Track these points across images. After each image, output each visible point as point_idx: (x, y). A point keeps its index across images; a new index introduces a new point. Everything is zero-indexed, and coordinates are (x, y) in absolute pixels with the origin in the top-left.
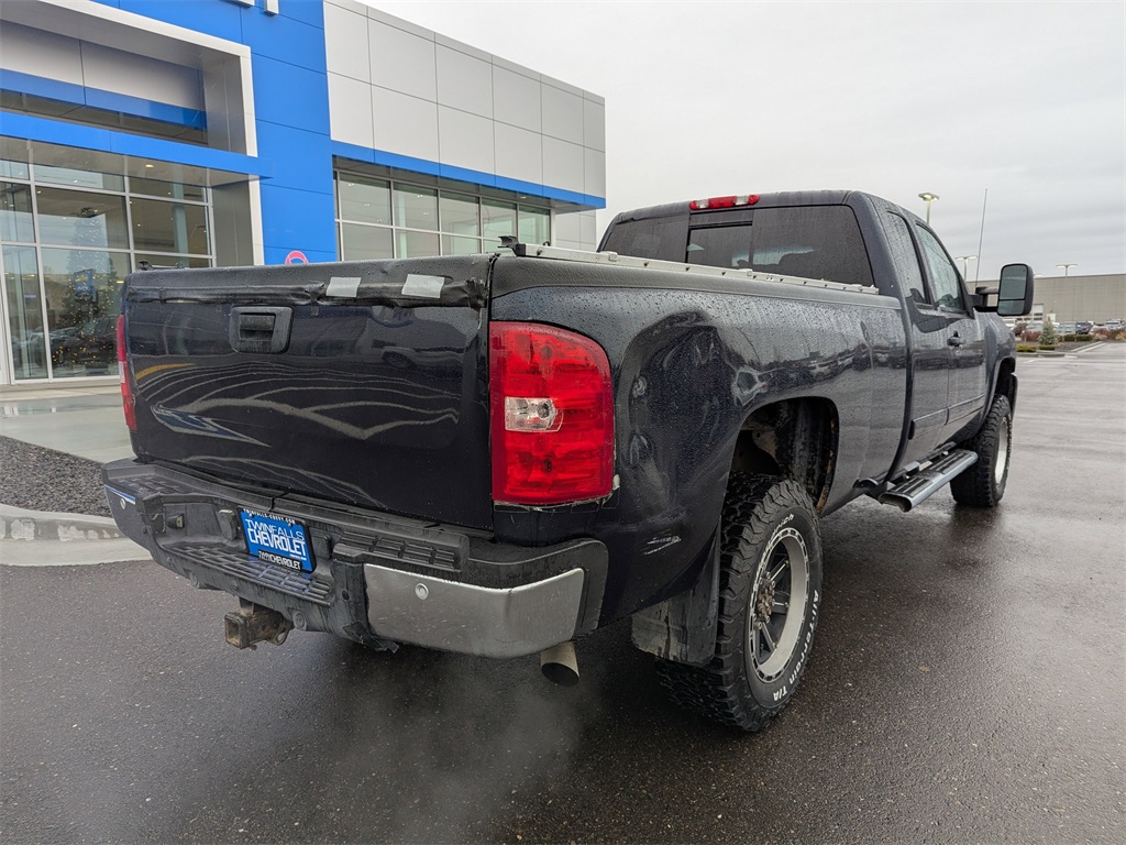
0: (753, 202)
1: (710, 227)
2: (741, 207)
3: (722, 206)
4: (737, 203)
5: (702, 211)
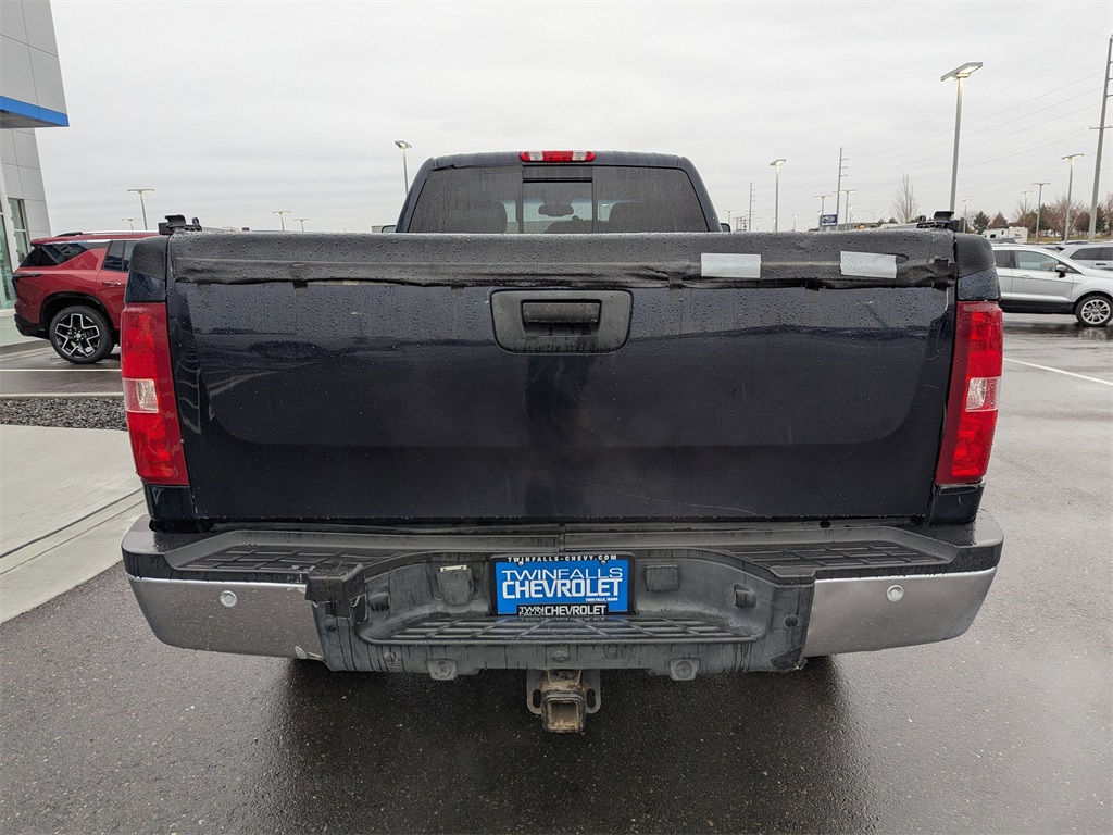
0: (591, 159)
1: (547, 181)
2: (579, 164)
3: (557, 160)
4: (574, 158)
5: (537, 164)
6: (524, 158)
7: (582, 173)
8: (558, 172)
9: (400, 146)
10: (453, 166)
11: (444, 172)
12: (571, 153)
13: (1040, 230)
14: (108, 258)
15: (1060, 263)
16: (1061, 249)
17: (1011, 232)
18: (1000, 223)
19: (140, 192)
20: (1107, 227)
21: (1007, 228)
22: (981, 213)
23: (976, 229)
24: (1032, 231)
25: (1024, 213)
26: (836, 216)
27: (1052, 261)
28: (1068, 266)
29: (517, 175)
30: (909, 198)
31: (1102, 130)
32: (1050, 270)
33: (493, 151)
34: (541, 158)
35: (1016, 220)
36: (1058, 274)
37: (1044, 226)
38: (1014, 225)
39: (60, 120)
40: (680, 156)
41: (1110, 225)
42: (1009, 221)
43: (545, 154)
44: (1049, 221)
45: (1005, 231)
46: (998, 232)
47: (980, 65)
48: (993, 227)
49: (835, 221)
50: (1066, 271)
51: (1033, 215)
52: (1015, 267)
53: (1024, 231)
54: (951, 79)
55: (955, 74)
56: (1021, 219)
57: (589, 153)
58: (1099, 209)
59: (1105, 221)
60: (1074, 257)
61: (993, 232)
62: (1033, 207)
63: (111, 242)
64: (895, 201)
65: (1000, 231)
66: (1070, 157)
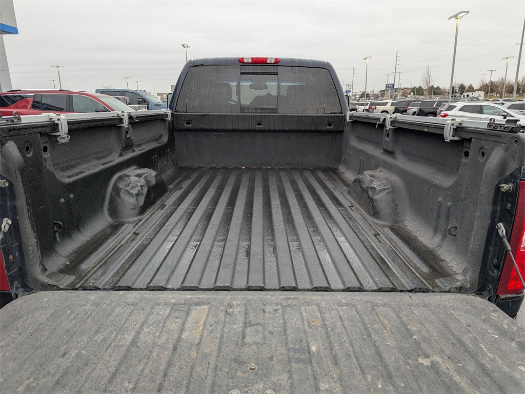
0: (277, 61)
1: (253, 74)
2: (271, 65)
3: (259, 62)
4: (268, 62)
5: (248, 64)
6: (241, 61)
7: (272, 70)
8: (259, 69)
9: (184, 47)
10: (202, 64)
11: (198, 68)
12: (267, 59)
13: (490, 92)
14: (34, 102)
15: (504, 112)
16: (503, 104)
17: (476, 94)
18: (471, 89)
19: (58, 67)
20: (521, 92)
21: (475, 91)
22: (462, 84)
23: (459, 91)
24: (486, 93)
25: (483, 84)
26: (393, 84)
27: (499, 110)
28: (508, 113)
29: (237, 70)
30: (429, 76)
31: (522, 45)
32: (499, 115)
33: (224, 57)
34: (250, 61)
35: (478, 88)
36: (503, 117)
37: (492, 91)
38: (478, 90)
39: (14, 31)
40: (325, 61)
41: (523, 91)
42: (475, 88)
43: (252, 59)
44: (495, 89)
45: (474, 93)
46: (470, 94)
47: (468, 12)
48: (467, 91)
49: (393, 87)
50: (507, 116)
51: (487, 85)
52: (482, 113)
53: (482, 93)
54: (454, 19)
55: (456, 16)
56: (481, 87)
57: (276, 59)
58: (518, 83)
59: (520, 89)
60: (509, 108)
61: (468, 93)
62: (487, 81)
63: (35, 95)
64: (422, 77)
65: (471, 93)
66: (507, 58)
